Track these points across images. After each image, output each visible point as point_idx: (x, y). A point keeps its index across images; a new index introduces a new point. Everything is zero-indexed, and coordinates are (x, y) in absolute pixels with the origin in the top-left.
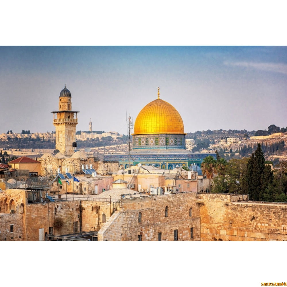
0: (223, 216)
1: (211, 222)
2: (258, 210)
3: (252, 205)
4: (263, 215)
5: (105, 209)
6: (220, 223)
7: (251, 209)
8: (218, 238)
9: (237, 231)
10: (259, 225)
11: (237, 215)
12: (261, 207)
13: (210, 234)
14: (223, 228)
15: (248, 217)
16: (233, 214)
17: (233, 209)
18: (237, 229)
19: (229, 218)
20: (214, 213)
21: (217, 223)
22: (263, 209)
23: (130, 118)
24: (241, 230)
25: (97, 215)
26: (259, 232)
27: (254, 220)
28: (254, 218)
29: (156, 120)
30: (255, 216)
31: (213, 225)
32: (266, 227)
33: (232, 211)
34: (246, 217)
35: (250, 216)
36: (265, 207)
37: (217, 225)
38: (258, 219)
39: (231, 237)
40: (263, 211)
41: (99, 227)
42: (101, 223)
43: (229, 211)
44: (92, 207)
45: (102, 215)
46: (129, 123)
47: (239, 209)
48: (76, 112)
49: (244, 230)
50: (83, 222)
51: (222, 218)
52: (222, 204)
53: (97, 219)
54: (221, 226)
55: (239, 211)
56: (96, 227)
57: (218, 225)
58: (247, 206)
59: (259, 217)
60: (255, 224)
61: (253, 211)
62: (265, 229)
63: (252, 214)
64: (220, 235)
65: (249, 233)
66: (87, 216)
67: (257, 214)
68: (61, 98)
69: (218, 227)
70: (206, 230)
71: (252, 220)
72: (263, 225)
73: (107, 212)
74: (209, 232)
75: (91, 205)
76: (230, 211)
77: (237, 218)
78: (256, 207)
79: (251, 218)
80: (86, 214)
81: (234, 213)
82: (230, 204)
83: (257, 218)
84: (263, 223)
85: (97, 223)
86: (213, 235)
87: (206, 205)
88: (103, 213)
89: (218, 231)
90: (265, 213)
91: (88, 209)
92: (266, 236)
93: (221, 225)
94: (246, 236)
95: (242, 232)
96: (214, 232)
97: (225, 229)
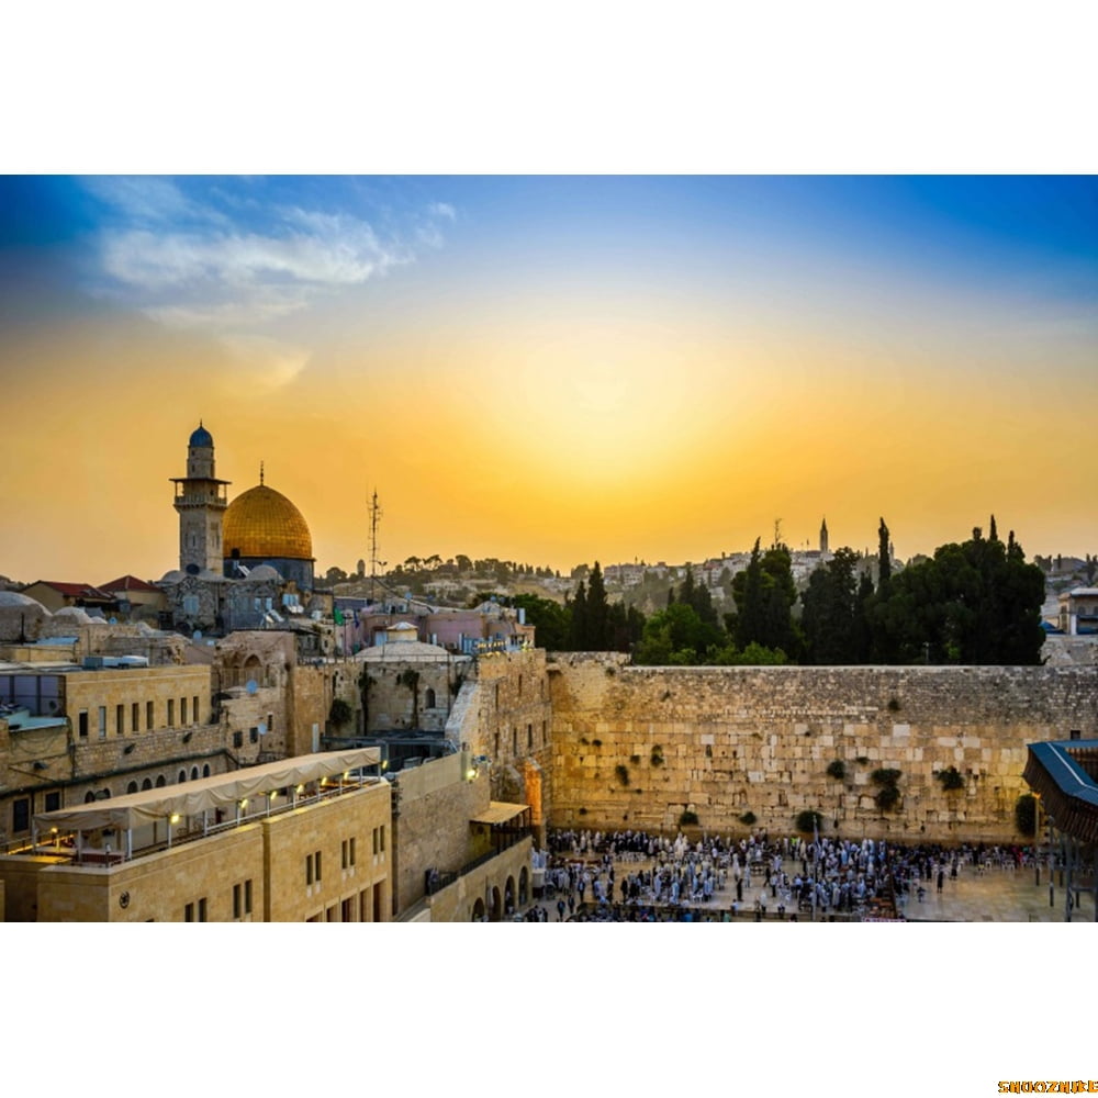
0: (602, 694)
1: (575, 708)
2: (676, 679)
3: (665, 671)
4: (688, 688)
5: (432, 678)
6: (595, 709)
7: (662, 677)
8: (591, 740)
9: (633, 723)
10: (679, 708)
11: (633, 693)
12: (683, 673)
13: (573, 733)
14: (602, 720)
15: (656, 694)
16: (625, 691)
17: (623, 680)
18: (633, 719)
19: (615, 698)
20: (583, 691)
21: (589, 711)
22: (687, 677)
23: (376, 496)
24: (642, 721)
25: (411, 694)
26: (678, 722)
27: (668, 700)
28: (668, 695)
29: (263, 528)
30: (671, 691)
31: (581, 715)
32: (694, 712)
33: (622, 684)
34: (651, 695)
35: (660, 692)
36: (692, 673)
37: (589, 714)
38: (676, 698)
39: (619, 735)
40: (687, 680)
41: (417, 718)
42: (422, 710)
43: (615, 684)
44: (396, 675)
45: (424, 693)
46: (372, 507)
47: (637, 679)
48: (225, 483)
49: (648, 721)
50: (372, 711)
51: (601, 699)
52: (601, 671)
53: (411, 701)
54: (597, 715)
55: (637, 684)
56: (408, 720)
57: (592, 713)
58: (654, 673)
59: (679, 694)
60: (671, 706)
61: (667, 681)
62: (691, 716)
63: (664, 688)
64: (596, 734)
65: (659, 724)
66: (381, 696)
67: (674, 687)
68: (193, 449)
69: (591, 717)
70: (566, 725)
71: (663, 700)
72: (687, 707)
73: (440, 685)
74: (571, 730)
75: (395, 671)
76: (617, 684)
77: (633, 698)
78: (672, 674)
79: (662, 695)
80: (379, 693)
81: (627, 688)
82: (618, 670)
83: (675, 694)
84: (688, 703)
85: (411, 711)
86: (581, 734)
87: (565, 676)
88: (427, 688)
89: (591, 725)
90: (691, 684)
91: (384, 682)
92: (694, 729)
93: (598, 712)
94: (651, 732)
95: (644, 725)
96: (583, 729)
97: (607, 720)
